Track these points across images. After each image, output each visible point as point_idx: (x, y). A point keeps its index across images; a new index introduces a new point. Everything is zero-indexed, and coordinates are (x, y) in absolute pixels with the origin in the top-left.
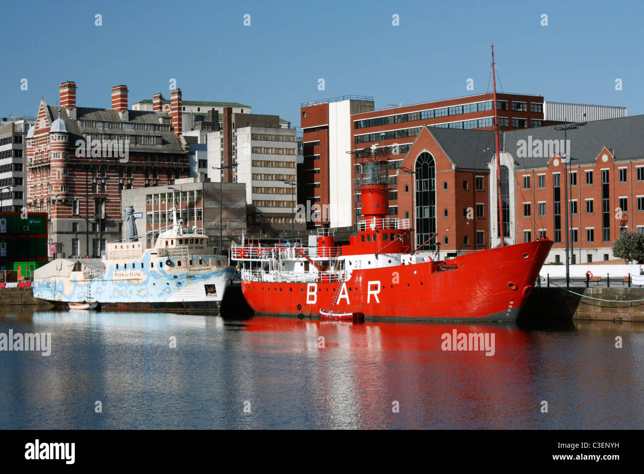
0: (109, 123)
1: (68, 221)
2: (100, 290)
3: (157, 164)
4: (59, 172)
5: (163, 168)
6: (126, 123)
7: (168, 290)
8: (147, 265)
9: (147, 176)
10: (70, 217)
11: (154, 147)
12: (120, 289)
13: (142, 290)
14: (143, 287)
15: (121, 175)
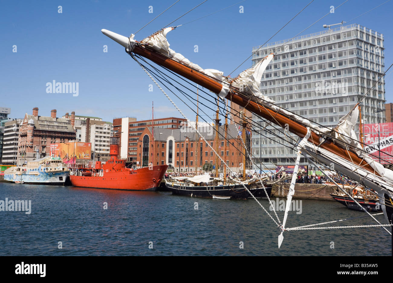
0: (49, 121)
1: (32, 153)
2: (25, 178)
3: (64, 135)
4: (30, 137)
5: (67, 137)
6: (55, 122)
7: (46, 178)
8: (40, 170)
9: (61, 139)
10: (33, 152)
11: (64, 130)
12: (31, 178)
13: (38, 178)
14: (38, 177)
15: (52, 139)
